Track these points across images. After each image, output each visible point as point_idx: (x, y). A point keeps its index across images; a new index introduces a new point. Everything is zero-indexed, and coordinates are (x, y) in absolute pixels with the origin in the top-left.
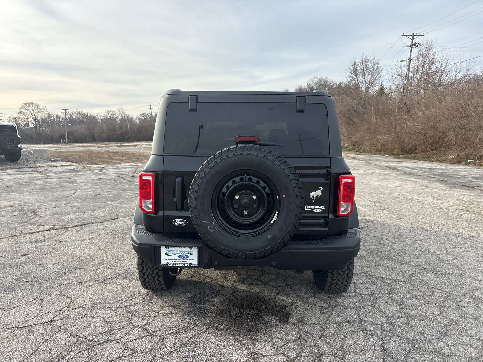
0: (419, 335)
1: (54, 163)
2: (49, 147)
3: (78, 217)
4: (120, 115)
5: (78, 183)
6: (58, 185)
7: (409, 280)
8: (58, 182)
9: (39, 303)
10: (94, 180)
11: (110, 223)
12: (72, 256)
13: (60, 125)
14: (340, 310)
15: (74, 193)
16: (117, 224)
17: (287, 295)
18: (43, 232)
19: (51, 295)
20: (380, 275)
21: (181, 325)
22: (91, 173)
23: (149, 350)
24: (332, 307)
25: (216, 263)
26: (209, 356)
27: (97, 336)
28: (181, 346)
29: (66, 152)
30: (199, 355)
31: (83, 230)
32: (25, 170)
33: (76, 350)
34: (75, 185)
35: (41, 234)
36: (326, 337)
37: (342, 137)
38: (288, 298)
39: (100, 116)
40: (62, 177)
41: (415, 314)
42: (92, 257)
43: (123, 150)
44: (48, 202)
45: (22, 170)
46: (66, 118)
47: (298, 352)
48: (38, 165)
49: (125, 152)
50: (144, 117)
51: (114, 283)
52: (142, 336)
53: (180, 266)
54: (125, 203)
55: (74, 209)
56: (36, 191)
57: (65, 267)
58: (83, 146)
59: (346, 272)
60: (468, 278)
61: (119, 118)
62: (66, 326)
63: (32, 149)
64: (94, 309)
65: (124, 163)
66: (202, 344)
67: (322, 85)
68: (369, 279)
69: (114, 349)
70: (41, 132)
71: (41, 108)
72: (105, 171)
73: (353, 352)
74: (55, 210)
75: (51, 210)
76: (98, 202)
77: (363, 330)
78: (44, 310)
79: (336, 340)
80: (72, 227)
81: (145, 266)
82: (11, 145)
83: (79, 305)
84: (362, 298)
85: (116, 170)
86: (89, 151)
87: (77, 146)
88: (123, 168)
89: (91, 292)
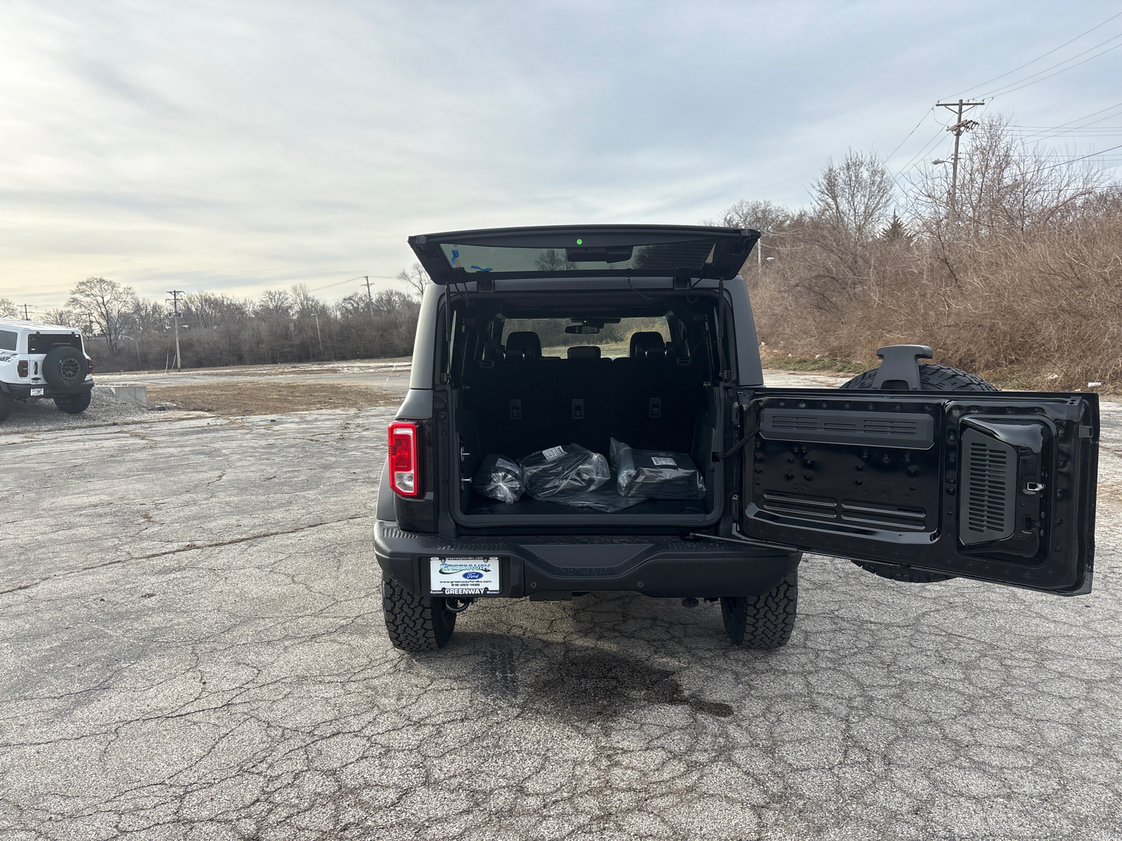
0: (919, 713)
1: (163, 414)
2: (141, 380)
3: (240, 523)
4: (298, 300)
5: (225, 455)
6: (182, 460)
7: (914, 624)
8: (180, 454)
9: (198, 677)
10: (257, 448)
11: (307, 533)
12: (242, 596)
13: (162, 328)
14: (773, 677)
15: (221, 476)
16: (322, 535)
17: (672, 655)
18: (174, 552)
19: (217, 663)
20: (859, 616)
21: (471, 707)
22: (247, 433)
23: (416, 747)
24: (757, 673)
25: (534, 585)
26: (526, 754)
27: (317, 726)
28: (472, 740)
29: (182, 389)
30: (507, 752)
31: (255, 548)
32: (103, 430)
33: (282, 748)
34: (219, 459)
35: (172, 558)
36: (742, 720)
37: (807, 338)
38: (674, 660)
39: (251, 306)
40: (188, 443)
41: (915, 681)
42: (284, 598)
43: (310, 380)
44: (168, 496)
45: (97, 430)
46: (176, 312)
47: (689, 745)
48: (130, 419)
49: (315, 385)
50: (353, 305)
51: (335, 641)
52: (400, 725)
53: (467, 593)
54: (333, 494)
55: (228, 509)
56: (139, 475)
57: (232, 615)
58: (217, 375)
59: (782, 604)
60: (1034, 618)
61: (296, 308)
62: (256, 713)
63: (113, 385)
64: (302, 684)
65: (318, 409)
66: (512, 736)
67: (758, 219)
68: (836, 624)
69: (352, 746)
70: (120, 345)
71: (121, 290)
72: (277, 428)
73: (790, 742)
74: (187, 511)
75: (179, 510)
76: (276, 493)
77: (814, 707)
78: (210, 687)
79: (761, 725)
80: (230, 543)
81: (399, 600)
82: (70, 376)
83: (275, 679)
84: (817, 656)
85: (301, 426)
86: (233, 386)
87: (204, 375)
88: (316, 420)
89: (291, 657)
